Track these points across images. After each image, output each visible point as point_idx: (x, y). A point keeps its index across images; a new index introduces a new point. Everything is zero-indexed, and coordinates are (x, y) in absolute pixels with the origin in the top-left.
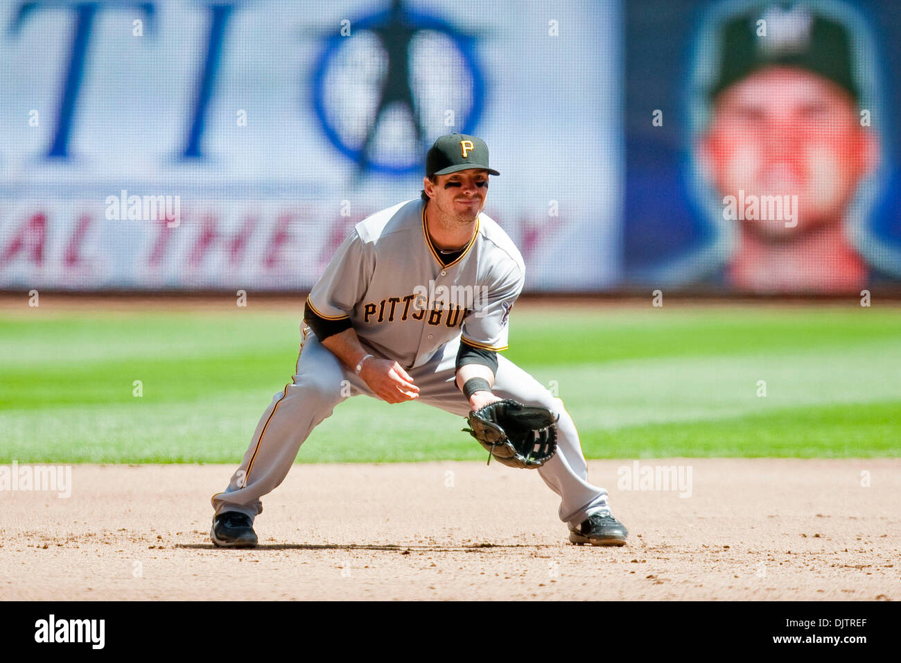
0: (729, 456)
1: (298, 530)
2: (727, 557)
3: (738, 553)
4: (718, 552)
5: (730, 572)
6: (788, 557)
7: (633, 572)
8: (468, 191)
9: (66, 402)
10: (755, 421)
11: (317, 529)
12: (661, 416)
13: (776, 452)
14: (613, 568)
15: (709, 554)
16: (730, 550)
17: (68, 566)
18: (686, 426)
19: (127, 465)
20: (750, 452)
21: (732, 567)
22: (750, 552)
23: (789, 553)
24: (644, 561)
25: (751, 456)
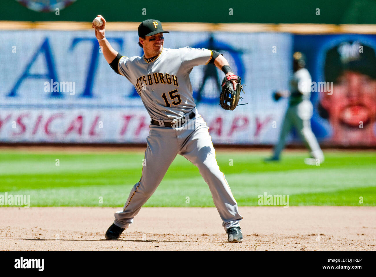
0: (332, 205)
1: (174, 231)
2: (330, 241)
3: (334, 240)
4: (326, 240)
5: (331, 247)
6: (352, 242)
7: (295, 247)
8: (159, 41)
9: (89, 184)
10: (341, 193)
11: (180, 231)
12: (306, 190)
13: (348, 204)
14: (288, 246)
15: (323, 241)
16: (331, 239)
17: (90, 244)
18: (315, 194)
19: (112, 207)
20: (339, 204)
21: (332, 246)
22: (338, 240)
23: (353, 241)
24: (300, 243)
25: (339, 205)
